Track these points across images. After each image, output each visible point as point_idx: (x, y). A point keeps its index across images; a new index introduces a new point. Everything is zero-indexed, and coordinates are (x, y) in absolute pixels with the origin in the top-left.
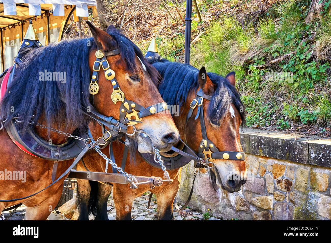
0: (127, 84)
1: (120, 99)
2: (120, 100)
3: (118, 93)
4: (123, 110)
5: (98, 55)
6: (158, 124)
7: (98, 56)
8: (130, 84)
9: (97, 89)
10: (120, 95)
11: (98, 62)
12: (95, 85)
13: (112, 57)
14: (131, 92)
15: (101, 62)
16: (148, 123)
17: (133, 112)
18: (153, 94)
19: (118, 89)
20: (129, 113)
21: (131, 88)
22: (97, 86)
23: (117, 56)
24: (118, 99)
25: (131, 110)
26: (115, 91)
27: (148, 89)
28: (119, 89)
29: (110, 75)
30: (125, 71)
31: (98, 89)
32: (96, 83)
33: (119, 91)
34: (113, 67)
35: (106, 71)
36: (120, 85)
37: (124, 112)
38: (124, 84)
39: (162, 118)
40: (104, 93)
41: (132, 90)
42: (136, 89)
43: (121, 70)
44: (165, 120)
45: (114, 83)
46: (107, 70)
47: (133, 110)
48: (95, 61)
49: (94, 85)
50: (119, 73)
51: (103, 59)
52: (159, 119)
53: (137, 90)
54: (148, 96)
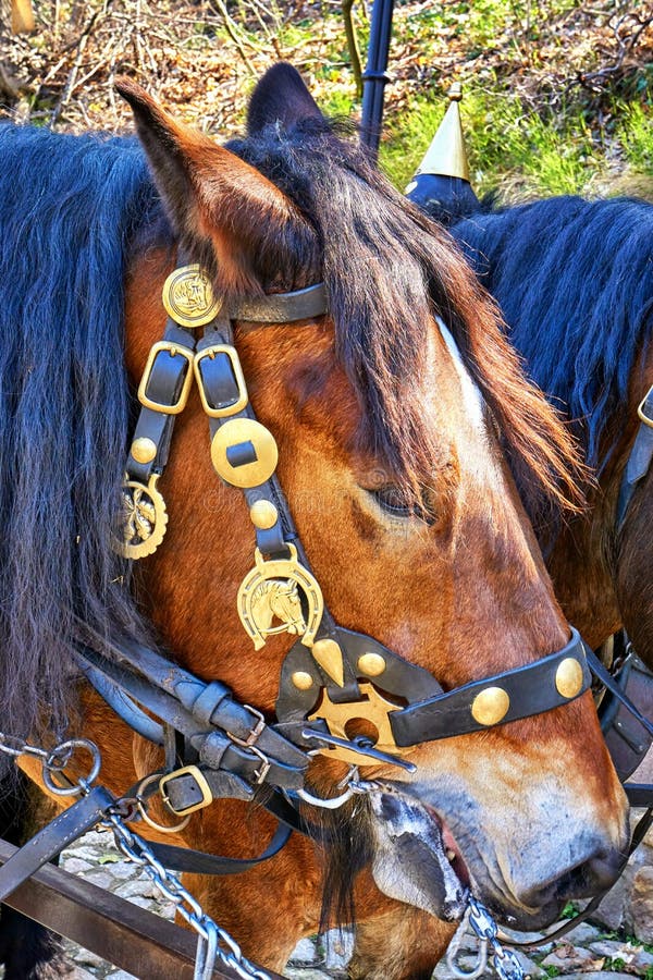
0: (348, 528)
1: (294, 623)
2: (292, 630)
3: (285, 579)
4: (303, 679)
5: (182, 302)
6: (512, 784)
7: (176, 309)
8: (366, 528)
9: (152, 526)
10: (296, 599)
11: (175, 348)
12: (145, 497)
13: (270, 333)
14: (368, 581)
15: (195, 351)
16: (444, 760)
17: (365, 698)
18: (503, 594)
19: (286, 555)
20: (337, 700)
21: (372, 559)
22: (158, 511)
23: (309, 332)
24: (276, 621)
25: (353, 687)
26: (264, 568)
27: (477, 560)
28: (294, 558)
29: (243, 456)
30: (344, 451)
31: (161, 530)
32: (152, 491)
33: (291, 567)
34: (272, 402)
35: (219, 422)
36: (304, 528)
37: (306, 691)
38: (325, 525)
39: (544, 750)
40: (196, 553)
41: (372, 569)
42: (401, 568)
43: (323, 435)
44: (559, 763)
45: (264, 512)
46: (228, 418)
47: (366, 688)
48: (161, 339)
49: (137, 495)
50: (305, 449)
51: (208, 337)
52: (518, 759)
53: (407, 572)
54: (474, 608)
